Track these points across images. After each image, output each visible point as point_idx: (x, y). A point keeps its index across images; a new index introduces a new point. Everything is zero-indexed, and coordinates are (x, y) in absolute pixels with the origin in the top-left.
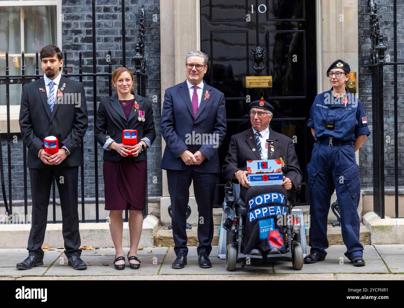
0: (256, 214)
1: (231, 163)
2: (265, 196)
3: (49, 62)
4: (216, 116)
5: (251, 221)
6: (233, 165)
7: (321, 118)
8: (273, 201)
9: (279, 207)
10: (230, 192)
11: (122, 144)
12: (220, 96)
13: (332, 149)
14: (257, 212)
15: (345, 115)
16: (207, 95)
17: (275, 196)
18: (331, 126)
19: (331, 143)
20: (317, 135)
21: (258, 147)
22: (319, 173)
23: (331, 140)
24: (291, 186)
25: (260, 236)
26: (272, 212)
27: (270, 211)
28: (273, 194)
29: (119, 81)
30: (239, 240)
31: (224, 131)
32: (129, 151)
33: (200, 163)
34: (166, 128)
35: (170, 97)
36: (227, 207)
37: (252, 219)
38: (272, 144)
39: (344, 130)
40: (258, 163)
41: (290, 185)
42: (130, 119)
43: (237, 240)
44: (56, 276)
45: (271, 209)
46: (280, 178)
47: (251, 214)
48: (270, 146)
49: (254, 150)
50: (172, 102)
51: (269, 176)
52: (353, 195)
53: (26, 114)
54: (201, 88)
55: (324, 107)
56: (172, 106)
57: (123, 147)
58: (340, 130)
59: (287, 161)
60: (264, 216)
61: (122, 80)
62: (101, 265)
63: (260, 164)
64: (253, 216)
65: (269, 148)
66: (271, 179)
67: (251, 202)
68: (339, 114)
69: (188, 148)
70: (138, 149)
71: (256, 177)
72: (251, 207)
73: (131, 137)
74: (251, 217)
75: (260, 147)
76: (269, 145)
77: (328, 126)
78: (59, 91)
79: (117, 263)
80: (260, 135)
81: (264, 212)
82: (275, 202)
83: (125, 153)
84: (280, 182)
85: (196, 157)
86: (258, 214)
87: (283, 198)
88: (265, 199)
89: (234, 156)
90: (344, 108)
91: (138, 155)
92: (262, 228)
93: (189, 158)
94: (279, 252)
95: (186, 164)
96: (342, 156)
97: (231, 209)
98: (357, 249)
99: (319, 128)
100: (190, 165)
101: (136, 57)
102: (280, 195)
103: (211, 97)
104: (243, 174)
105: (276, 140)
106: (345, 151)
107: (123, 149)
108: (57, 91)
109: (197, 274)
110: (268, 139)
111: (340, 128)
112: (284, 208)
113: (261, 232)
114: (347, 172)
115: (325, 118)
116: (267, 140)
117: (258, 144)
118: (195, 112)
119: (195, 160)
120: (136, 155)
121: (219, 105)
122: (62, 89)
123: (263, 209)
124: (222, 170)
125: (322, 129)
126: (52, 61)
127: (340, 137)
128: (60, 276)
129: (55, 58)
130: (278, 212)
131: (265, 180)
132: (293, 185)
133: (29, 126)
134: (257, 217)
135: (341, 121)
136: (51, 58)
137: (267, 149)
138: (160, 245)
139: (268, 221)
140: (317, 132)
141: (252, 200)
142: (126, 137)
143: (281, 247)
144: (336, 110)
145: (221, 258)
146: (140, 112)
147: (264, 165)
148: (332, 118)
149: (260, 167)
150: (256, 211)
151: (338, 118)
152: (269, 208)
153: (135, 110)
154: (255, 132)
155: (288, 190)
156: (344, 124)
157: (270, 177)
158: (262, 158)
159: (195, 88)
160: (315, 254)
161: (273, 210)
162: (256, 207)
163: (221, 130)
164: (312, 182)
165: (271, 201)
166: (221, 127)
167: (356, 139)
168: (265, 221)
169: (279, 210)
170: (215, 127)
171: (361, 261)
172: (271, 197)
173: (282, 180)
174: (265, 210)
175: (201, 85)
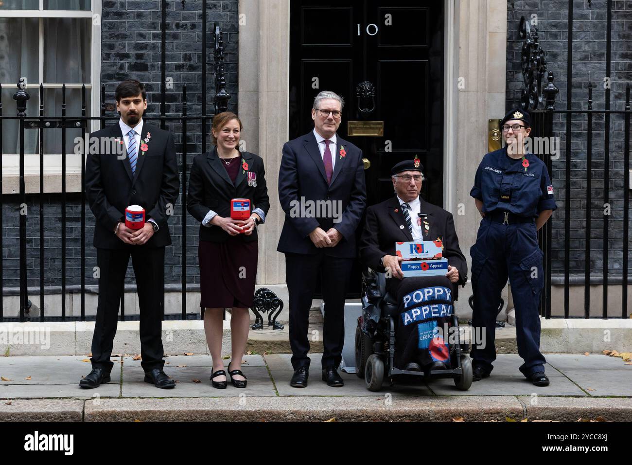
0: (414, 315)
1: (371, 245)
2: (426, 290)
3: (132, 103)
4: (354, 181)
5: (406, 324)
6: (374, 248)
7: (492, 187)
8: (436, 297)
9: (444, 306)
10: (373, 285)
11: (230, 218)
12: (358, 154)
13: (508, 228)
14: (416, 312)
15: (525, 183)
16: (343, 153)
17: (439, 291)
18: (507, 197)
19: (506, 220)
20: (487, 209)
21: (408, 224)
22: (489, 260)
23: (506, 216)
24: (458, 278)
25: (419, 344)
26: (434, 313)
27: (432, 310)
28: (436, 289)
29: (224, 130)
30: (391, 350)
31: (364, 201)
32: (240, 227)
33: (335, 245)
34: (289, 196)
35: (293, 155)
36: (370, 304)
37: (407, 322)
38: (426, 220)
39: (524, 203)
40: (411, 246)
41: (457, 276)
42: (238, 183)
43: (389, 350)
44: (140, 397)
45: (433, 308)
46: (445, 266)
47: (406, 314)
48: (424, 222)
49: (402, 227)
50: (296, 160)
51: (429, 264)
52: (534, 290)
53: (96, 174)
54: (333, 143)
55: (495, 170)
56: (296, 166)
57: (232, 222)
58: (519, 203)
59: (446, 243)
60: (425, 317)
61: (228, 130)
62: (190, 381)
63: (414, 247)
64: (409, 317)
65: (423, 225)
66: (432, 268)
67: (407, 299)
68: (518, 181)
69: (319, 224)
70: (252, 225)
71: (411, 265)
72: (406, 306)
73: (243, 209)
74: (407, 319)
75: (410, 223)
76: (422, 221)
77: (503, 197)
78: (143, 143)
79: (216, 379)
80: (409, 207)
81: (424, 313)
82: (439, 298)
83: (234, 231)
84: (444, 272)
85: (331, 237)
86: (416, 314)
87: (449, 294)
88: (426, 295)
89: (374, 235)
90: (524, 173)
91: (251, 232)
92: (422, 333)
93: (322, 239)
94: (445, 367)
95: (317, 246)
96: (521, 238)
97: (375, 307)
98: (538, 362)
99: (489, 199)
100: (321, 247)
101: (222, 95)
102: (446, 289)
103: (347, 154)
104: (395, 260)
105: (430, 215)
106: (524, 232)
107: (232, 224)
108: (140, 144)
109: (332, 396)
110: (419, 212)
111: (519, 199)
112: (449, 307)
113: (421, 339)
114: (527, 259)
115: (498, 186)
116: (418, 214)
117: (407, 219)
118: (328, 176)
119: (330, 241)
120: (249, 232)
121: (358, 166)
122: (147, 140)
123: (423, 308)
124: (360, 255)
125: (494, 201)
126: (136, 102)
127: (519, 212)
128: (145, 398)
129: (140, 97)
130: (442, 312)
131: (425, 270)
132: (460, 276)
133: (101, 190)
134: (415, 319)
135: (520, 191)
136: (135, 98)
137: (420, 227)
138: (249, 352)
139: (429, 325)
140: (486, 205)
141: (409, 296)
142: (235, 209)
143: (446, 360)
144: (513, 175)
145: (348, 372)
146: (250, 174)
147: (419, 248)
148: (508, 187)
149: (414, 251)
150: (413, 311)
151: (516, 186)
152: (432, 307)
153: (244, 172)
154: (401, 202)
155: (454, 283)
156: (524, 195)
157: (431, 265)
158: (414, 238)
159: (327, 142)
160: (479, 369)
161: (437, 310)
162: (413, 306)
163: (360, 198)
164: (479, 272)
165: (435, 297)
166: (361, 196)
167: (538, 215)
168: (426, 324)
169: (443, 310)
170: (352, 196)
171: (545, 379)
172: (434, 293)
173: (447, 270)
174: (426, 310)
175: (334, 139)
